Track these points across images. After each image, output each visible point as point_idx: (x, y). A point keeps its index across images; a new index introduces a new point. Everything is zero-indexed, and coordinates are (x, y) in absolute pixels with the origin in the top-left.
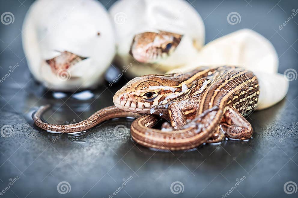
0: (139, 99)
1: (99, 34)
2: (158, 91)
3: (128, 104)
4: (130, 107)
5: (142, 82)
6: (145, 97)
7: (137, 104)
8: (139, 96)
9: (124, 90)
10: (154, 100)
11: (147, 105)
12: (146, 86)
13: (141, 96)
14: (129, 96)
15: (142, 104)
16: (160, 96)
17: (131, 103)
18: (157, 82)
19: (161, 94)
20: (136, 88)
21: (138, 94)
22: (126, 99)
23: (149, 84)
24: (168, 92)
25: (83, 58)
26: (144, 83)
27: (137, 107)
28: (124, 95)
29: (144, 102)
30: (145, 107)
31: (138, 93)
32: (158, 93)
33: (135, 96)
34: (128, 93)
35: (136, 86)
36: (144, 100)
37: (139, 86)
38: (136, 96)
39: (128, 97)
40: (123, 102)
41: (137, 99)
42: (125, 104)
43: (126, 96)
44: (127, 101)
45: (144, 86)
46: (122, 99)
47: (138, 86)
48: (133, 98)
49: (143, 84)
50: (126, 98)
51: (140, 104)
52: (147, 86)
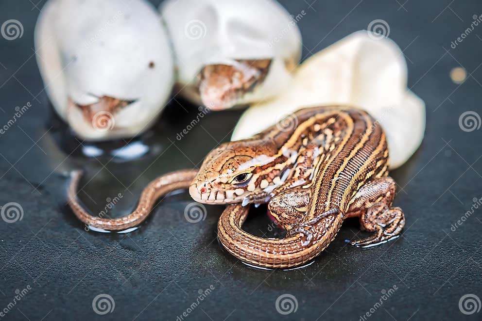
0: (227, 186)
1: (152, 65)
2: (252, 169)
3: (212, 196)
4: (216, 199)
5: (227, 161)
6: (235, 182)
7: (225, 193)
8: (227, 183)
9: (204, 178)
10: (249, 184)
11: (239, 191)
12: (233, 167)
13: (229, 182)
14: (212, 185)
15: (233, 191)
16: (256, 176)
17: (217, 194)
18: (248, 156)
19: (256, 173)
20: (220, 172)
21: (224, 181)
22: (209, 191)
23: (238, 163)
24: (266, 167)
25: (130, 102)
26: (229, 162)
27: (226, 197)
28: (205, 186)
29: (235, 189)
30: (237, 196)
31: (224, 178)
32: (252, 172)
33: (220, 183)
34: (210, 181)
35: (219, 169)
36: (235, 186)
37: (224, 167)
38: (222, 183)
39: (212, 187)
40: (205, 196)
41: (224, 187)
42: (209, 197)
43: (208, 187)
44: (210, 192)
45: (231, 167)
46: (203, 191)
47: (222, 167)
48: (218, 188)
49: (229, 165)
50: (209, 189)
51: (230, 193)
52: (235, 166)
